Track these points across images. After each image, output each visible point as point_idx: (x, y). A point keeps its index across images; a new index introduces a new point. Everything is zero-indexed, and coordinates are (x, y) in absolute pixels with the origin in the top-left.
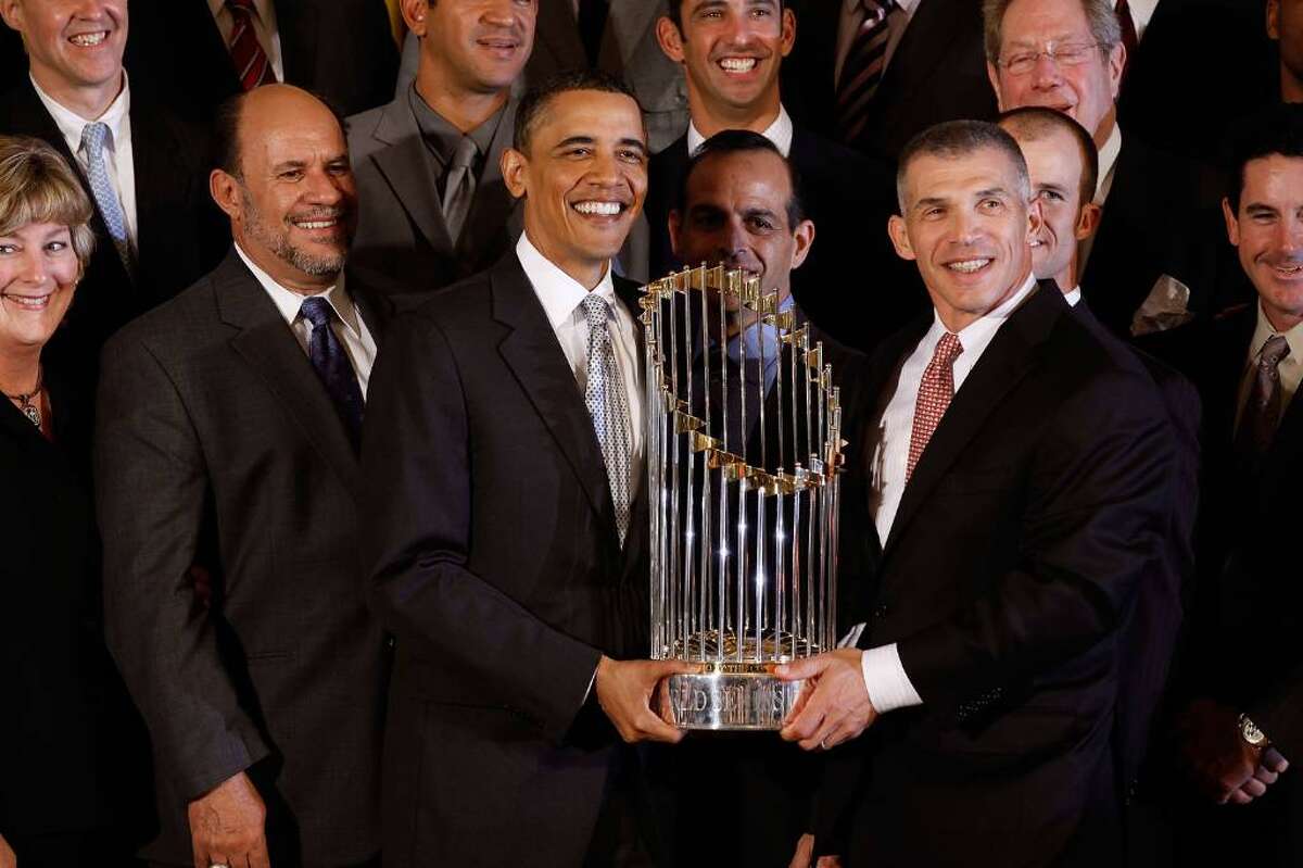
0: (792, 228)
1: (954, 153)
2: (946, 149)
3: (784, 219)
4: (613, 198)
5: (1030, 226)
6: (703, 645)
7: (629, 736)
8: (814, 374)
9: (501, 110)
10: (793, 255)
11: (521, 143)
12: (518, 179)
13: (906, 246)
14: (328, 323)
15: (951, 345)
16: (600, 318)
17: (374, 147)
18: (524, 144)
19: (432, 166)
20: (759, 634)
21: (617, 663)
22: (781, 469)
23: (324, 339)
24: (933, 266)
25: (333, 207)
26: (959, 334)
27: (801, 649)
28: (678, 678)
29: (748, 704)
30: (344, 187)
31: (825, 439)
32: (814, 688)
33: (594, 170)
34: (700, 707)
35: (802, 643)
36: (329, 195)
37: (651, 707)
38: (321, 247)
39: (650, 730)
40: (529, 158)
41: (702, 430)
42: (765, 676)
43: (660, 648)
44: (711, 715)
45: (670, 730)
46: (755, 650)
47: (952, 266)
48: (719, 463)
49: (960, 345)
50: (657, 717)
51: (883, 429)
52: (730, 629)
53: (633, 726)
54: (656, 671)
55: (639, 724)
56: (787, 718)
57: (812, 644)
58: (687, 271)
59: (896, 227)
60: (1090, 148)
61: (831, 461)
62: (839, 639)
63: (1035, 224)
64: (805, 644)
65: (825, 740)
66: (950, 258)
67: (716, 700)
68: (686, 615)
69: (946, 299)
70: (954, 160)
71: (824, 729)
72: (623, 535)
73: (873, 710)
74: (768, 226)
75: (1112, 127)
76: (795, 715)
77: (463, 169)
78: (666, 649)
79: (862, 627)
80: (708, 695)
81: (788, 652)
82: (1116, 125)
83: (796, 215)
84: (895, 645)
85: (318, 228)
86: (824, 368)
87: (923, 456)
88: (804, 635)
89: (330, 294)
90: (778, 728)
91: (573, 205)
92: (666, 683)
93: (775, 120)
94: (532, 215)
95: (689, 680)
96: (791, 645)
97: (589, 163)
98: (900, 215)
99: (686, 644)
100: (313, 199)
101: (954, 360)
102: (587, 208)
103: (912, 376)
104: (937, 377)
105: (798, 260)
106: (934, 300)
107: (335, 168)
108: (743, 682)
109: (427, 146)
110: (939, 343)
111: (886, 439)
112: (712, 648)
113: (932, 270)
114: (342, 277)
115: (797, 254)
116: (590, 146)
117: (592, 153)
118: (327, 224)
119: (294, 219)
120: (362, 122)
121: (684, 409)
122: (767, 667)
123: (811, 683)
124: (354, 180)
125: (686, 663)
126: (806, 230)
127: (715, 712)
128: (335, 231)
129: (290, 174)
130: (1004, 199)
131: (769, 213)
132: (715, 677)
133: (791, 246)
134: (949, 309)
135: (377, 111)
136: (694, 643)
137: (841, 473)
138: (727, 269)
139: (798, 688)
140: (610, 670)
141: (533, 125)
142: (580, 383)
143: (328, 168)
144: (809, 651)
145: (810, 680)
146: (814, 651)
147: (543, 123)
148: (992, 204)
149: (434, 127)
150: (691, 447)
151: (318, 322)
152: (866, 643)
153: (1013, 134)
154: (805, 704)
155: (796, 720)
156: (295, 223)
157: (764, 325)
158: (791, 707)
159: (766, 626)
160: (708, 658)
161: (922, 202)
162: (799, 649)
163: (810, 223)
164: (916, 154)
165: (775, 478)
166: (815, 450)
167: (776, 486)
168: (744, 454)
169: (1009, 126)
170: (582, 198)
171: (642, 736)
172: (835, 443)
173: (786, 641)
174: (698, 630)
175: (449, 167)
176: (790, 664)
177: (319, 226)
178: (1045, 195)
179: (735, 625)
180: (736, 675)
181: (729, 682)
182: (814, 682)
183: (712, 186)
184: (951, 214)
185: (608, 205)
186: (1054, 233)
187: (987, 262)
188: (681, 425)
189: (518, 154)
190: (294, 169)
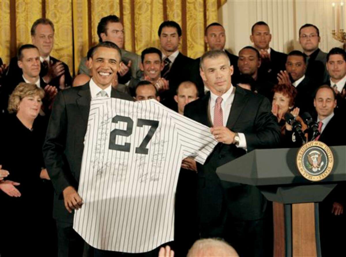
1: (215, 58)
2: (213, 57)
91: (98, 72)
117: (103, 61)
126: (158, 98)
164: (206, 58)
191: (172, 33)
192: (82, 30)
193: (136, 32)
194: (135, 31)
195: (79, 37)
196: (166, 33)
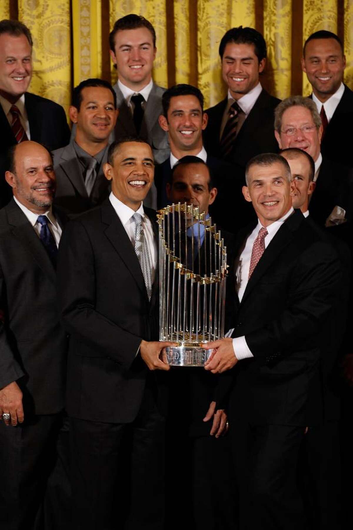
0: (210, 190)
1: (266, 164)
2: (263, 163)
3: (207, 187)
4: (142, 179)
5: (291, 190)
6: (178, 336)
7: (152, 368)
8: (218, 242)
9: (105, 148)
10: (210, 199)
11: (110, 161)
12: (109, 174)
13: (249, 197)
14: (47, 224)
15: (264, 231)
16: (139, 221)
17: (61, 162)
18: (111, 161)
19: (81, 168)
20: (197, 333)
21: (147, 342)
22: (205, 275)
23: (45, 230)
24: (258, 204)
25: (47, 183)
26: (267, 228)
27: (212, 338)
28: (169, 348)
29: (193, 358)
30: (51, 177)
31: (221, 265)
32: (216, 351)
33: (136, 169)
34: (176, 358)
35: (212, 336)
36: (46, 179)
37: (159, 358)
38: (44, 197)
39: (159, 366)
40: (113, 166)
41: (178, 261)
42: (199, 348)
43: (163, 338)
44: (180, 361)
45: (165, 366)
46: (195, 338)
47: (264, 204)
48: (184, 273)
49: (267, 231)
50: (161, 362)
51: (241, 261)
52: (187, 331)
53: (153, 364)
54: (161, 345)
55: (155, 364)
56: (206, 362)
57: (216, 336)
58: (173, 205)
59: (245, 190)
60: (312, 162)
61: (223, 272)
62: (225, 334)
63: (293, 190)
64: (213, 336)
65: (220, 370)
66: (264, 201)
67: (182, 356)
68: (172, 326)
69: (262, 216)
70: (266, 167)
71: (220, 366)
72: (150, 298)
73: (236, 359)
74: (201, 190)
75: (319, 155)
76: (210, 361)
77: (92, 169)
78: (165, 337)
79: (233, 330)
80: (179, 354)
81: (207, 339)
82: (320, 154)
83: (211, 185)
84: (244, 337)
85: (42, 191)
86: (221, 240)
87: (254, 270)
88: (213, 333)
89: (48, 214)
90: (203, 366)
91: (129, 183)
92: (165, 350)
93: (201, 151)
94: (114, 186)
95: (172, 349)
96: (208, 337)
97: (133, 167)
98: (246, 186)
99: (172, 336)
100: (40, 181)
101: (265, 237)
102: (133, 183)
103: (250, 242)
104: (259, 243)
105: (211, 201)
106: (258, 215)
107: (48, 169)
108: (191, 350)
109: (79, 161)
110: (260, 231)
111: (242, 265)
112: (181, 338)
113: (257, 205)
114: (51, 208)
115: (211, 199)
116: (134, 161)
117: (135, 164)
118: (45, 189)
119: (34, 188)
120: (57, 153)
121: (172, 254)
122: (200, 345)
123: (215, 350)
124: (54, 174)
125: (171, 343)
126: (214, 191)
127: (182, 360)
128: (48, 191)
129: (32, 172)
130: (282, 180)
131: (202, 186)
132: (182, 348)
133: (209, 197)
134: (263, 219)
135: (62, 149)
136: (175, 336)
137: (226, 277)
138: (187, 205)
139: (211, 351)
140: (145, 345)
141: (114, 154)
142: (133, 244)
143: (45, 169)
144: (214, 339)
145: (215, 349)
146: (217, 339)
147: (117, 154)
148: (279, 182)
149: (82, 155)
150: (174, 268)
151: (44, 224)
152: (234, 336)
153: (286, 158)
154: (213, 357)
155: (210, 363)
156: (35, 189)
157: (200, 225)
158: (208, 358)
159: (200, 330)
160: (180, 341)
161: (254, 181)
162: (211, 338)
163: (215, 189)
164: (252, 164)
165: (203, 278)
166: (218, 269)
167: (204, 281)
168: (193, 270)
169: (283, 155)
170: (132, 180)
171: (156, 368)
172: (225, 266)
173: (207, 335)
174: (176, 331)
175: (87, 168)
176: (208, 343)
177: (42, 190)
178: (296, 178)
179: (189, 329)
180: (189, 347)
181: (187, 350)
182: (216, 349)
183: (181, 176)
184: (264, 186)
185: (141, 182)
186: (300, 192)
187: (276, 202)
188: (171, 259)
189: (109, 165)
190: (33, 170)
191: (245, 56)
192: (89, 34)
193: (200, 35)
194: (199, 33)
195: (82, 48)
196: (233, 56)
